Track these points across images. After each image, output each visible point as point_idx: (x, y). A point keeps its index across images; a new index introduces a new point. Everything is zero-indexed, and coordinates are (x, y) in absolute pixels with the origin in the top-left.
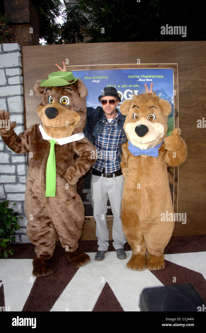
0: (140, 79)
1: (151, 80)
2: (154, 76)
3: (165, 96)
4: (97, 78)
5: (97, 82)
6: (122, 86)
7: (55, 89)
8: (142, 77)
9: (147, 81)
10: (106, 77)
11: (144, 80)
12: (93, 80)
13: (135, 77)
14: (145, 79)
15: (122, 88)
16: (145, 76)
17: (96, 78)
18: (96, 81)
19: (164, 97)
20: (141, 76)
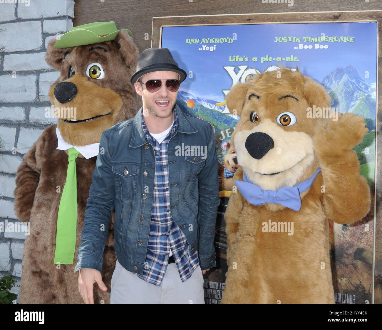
0: (300, 45)
1: (326, 47)
2: (333, 38)
3: (356, 82)
4: (211, 41)
5: (211, 49)
6: (262, 58)
7: (77, 50)
8: (306, 41)
9: (316, 48)
10: (230, 39)
11: (311, 47)
12: (203, 46)
13: (290, 40)
14: (313, 44)
15: (262, 62)
16: (313, 39)
17: (209, 41)
18: (208, 48)
19: (353, 83)
20: (304, 38)
